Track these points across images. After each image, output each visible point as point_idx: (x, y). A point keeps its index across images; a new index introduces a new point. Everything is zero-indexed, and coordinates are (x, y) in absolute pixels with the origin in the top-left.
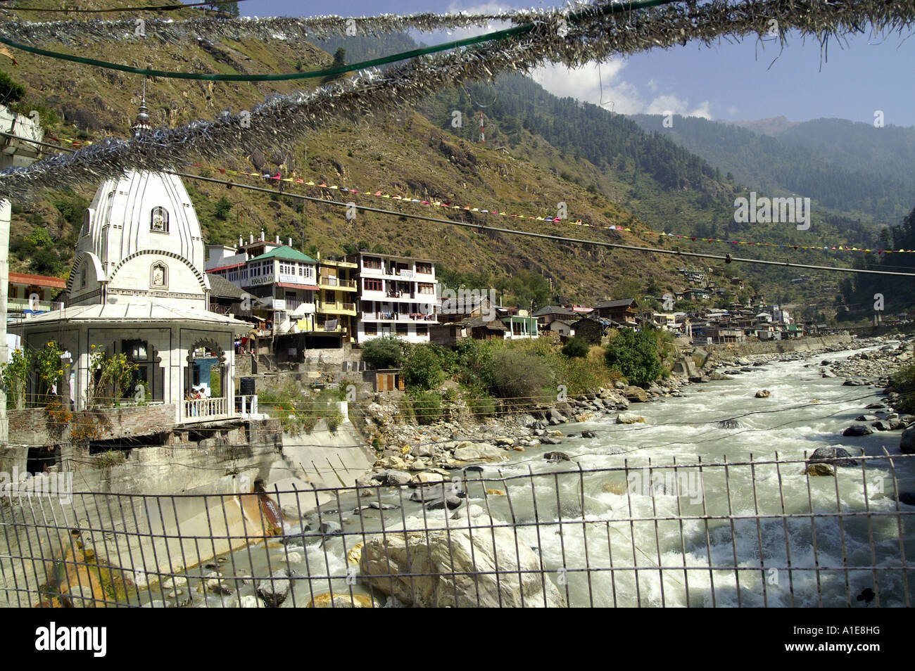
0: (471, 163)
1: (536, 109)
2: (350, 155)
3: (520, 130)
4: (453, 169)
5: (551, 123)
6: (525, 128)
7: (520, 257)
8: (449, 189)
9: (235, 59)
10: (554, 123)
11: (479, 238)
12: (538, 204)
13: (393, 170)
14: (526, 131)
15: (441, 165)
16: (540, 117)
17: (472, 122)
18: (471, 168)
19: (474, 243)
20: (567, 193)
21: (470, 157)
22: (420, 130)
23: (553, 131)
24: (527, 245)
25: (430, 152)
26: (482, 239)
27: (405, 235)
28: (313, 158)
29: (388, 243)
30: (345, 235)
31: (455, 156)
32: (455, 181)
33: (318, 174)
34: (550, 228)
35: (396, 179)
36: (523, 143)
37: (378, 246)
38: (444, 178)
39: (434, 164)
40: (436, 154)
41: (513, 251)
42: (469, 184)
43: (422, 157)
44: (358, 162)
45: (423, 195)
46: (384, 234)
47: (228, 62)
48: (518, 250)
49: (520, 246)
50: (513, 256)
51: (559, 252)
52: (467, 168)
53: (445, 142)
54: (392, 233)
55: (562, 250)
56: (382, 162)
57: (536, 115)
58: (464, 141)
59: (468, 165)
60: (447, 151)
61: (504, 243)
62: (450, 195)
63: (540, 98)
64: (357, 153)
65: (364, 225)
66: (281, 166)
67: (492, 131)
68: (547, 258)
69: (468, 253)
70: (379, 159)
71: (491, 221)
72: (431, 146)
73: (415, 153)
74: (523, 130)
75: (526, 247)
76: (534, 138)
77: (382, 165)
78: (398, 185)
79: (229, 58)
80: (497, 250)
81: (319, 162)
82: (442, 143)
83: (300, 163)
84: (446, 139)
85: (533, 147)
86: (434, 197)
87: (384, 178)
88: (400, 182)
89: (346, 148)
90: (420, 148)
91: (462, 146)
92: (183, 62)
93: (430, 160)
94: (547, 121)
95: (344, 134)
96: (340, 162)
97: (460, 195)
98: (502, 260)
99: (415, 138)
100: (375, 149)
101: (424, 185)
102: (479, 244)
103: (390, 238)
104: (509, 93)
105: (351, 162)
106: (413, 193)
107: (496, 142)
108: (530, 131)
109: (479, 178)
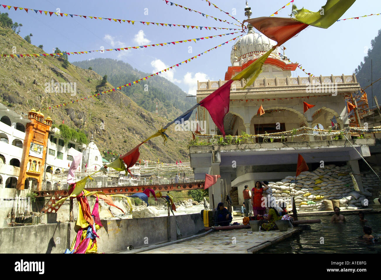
0: (151, 121)
1: (178, 98)
2: (107, 116)
3: (172, 107)
4: (145, 124)
5: (184, 104)
6: (174, 106)
7: (168, 158)
8: (143, 132)
9: (65, 76)
10: (185, 105)
11: (153, 150)
12: (176, 138)
13: (123, 123)
14: (174, 108)
15: (140, 122)
16: (180, 102)
17: (153, 102)
18: (152, 123)
19: (151, 152)
20: (187, 135)
21: (152, 119)
22: (134, 108)
23: (185, 107)
24: (171, 154)
25: (137, 117)
26: (154, 151)
27: (126, 148)
28: (93, 117)
29: (119, 151)
30: (103, 147)
31: (146, 118)
32: (145, 128)
33: (95, 123)
34: (180, 148)
35: (123, 127)
36: (173, 112)
37: (115, 152)
38: (141, 127)
39: (138, 121)
40: (139, 118)
41: (165, 156)
42: (151, 129)
43: (133, 118)
44: (109, 119)
45: (133, 133)
46: (118, 147)
47: (62, 77)
48: (167, 156)
49: (168, 154)
50: (165, 158)
51: (183, 157)
52: (150, 123)
53: (142, 113)
54: (121, 147)
55: (183, 156)
56: (119, 120)
57: (179, 101)
58: (150, 112)
59: (151, 122)
60: (143, 117)
61: (162, 152)
62: (143, 134)
63: (181, 94)
64: (109, 116)
65: (110, 143)
66: (81, 120)
67: (161, 107)
68: (178, 159)
69: (148, 156)
70: (117, 119)
71: (158, 144)
72: (137, 114)
73: (131, 117)
74: (173, 107)
75: (170, 154)
76: (177, 111)
77: (119, 121)
78: (124, 129)
79: (63, 76)
80: (160, 155)
81: (95, 119)
82: (141, 114)
83: (88, 118)
84: (143, 112)
85: (176, 114)
86: (137, 134)
87: (119, 126)
88: (125, 128)
89: (105, 113)
90: (133, 115)
91: (149, 115)
92: (47, 78)
93: (137, 119)
94: (183, 103)
95: (105, 108)
96: (104, 119)
97: (147, 134)
98: (161, 159)
99: (132, 111)
100: (116, 115)
101: (134, 129)
102: (153, 153)
103: (120, 149)
104: (169, 91)
105: (107, 119)
106: (130, 132)
107: (162, 111)
108: (176, 107)
109: (155, 127)
